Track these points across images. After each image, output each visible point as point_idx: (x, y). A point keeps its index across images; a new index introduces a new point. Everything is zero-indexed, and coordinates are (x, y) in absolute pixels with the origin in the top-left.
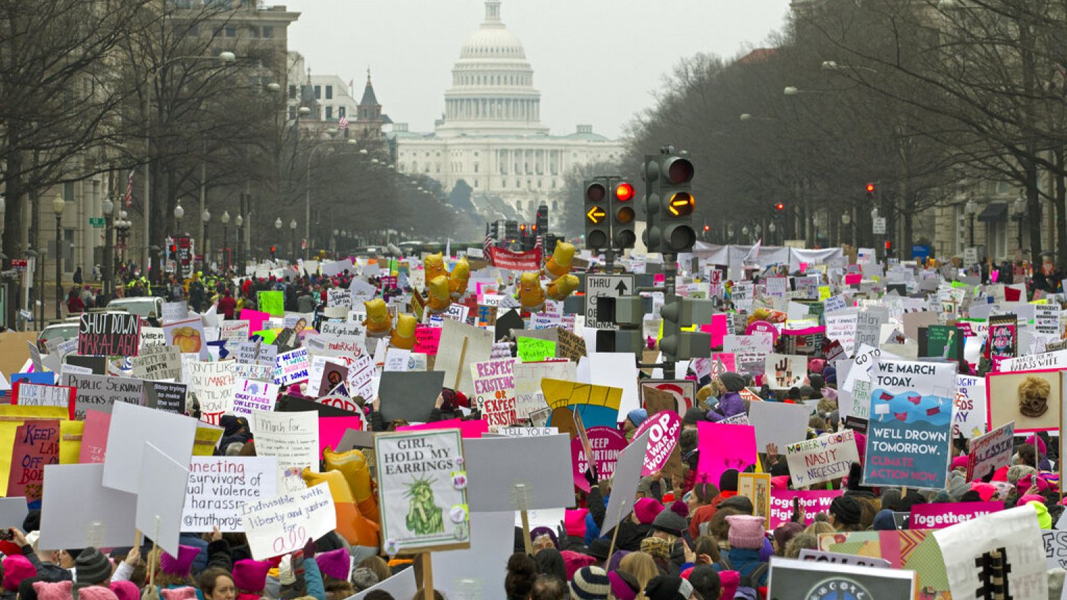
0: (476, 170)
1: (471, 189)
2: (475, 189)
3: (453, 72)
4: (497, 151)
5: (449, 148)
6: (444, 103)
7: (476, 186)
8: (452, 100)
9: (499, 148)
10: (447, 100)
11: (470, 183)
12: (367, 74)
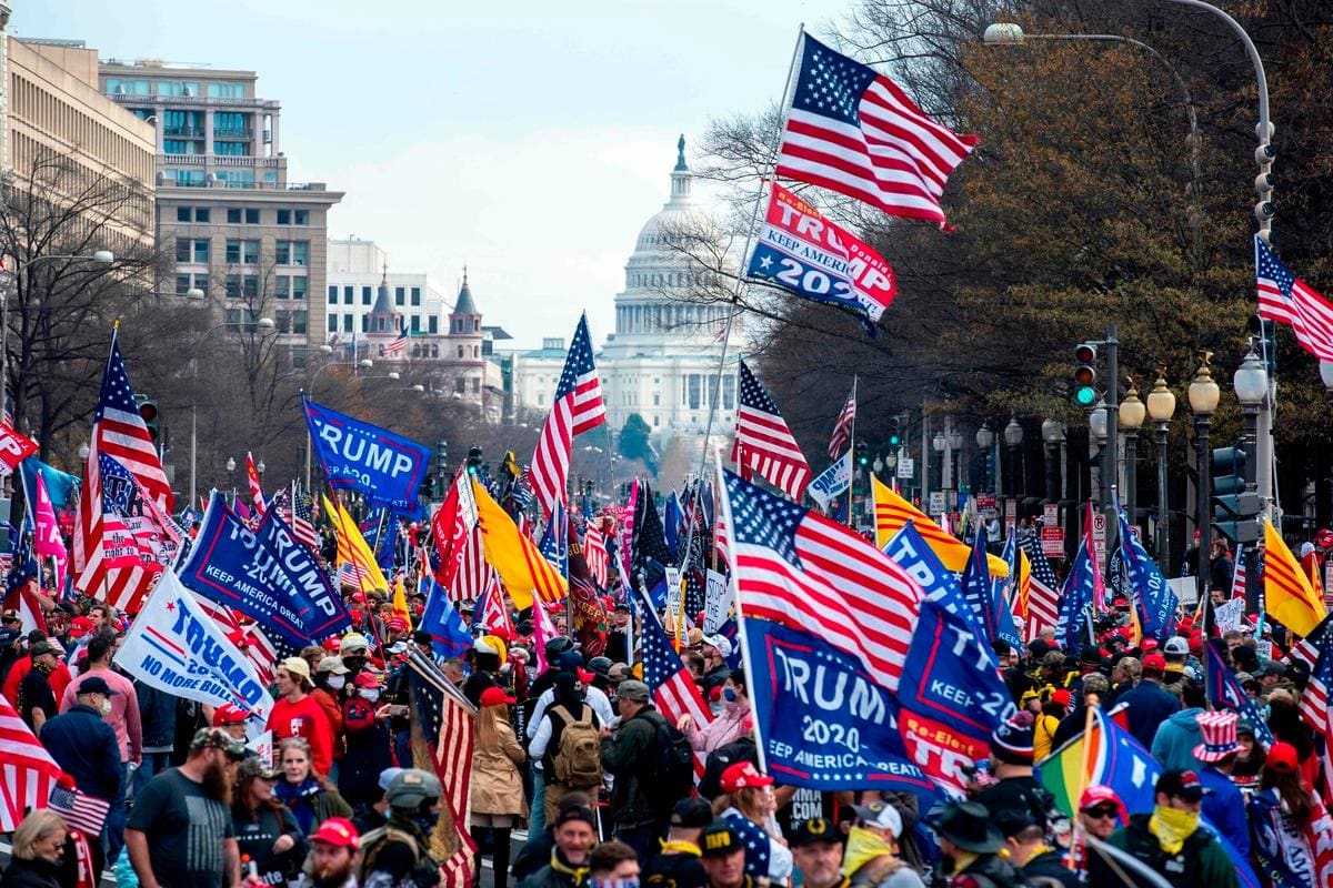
0: (657, 402)
1: (649, 429)
2: (655, 430)
3: (627, 269)
4: (684, 377)
5: (620, 372)
6: (614, 311)
7: (656, 424)
8: (625, 308)
9: (688, 372)
10: (618, 307)
11: (648, 420)
12: (463, 273)
